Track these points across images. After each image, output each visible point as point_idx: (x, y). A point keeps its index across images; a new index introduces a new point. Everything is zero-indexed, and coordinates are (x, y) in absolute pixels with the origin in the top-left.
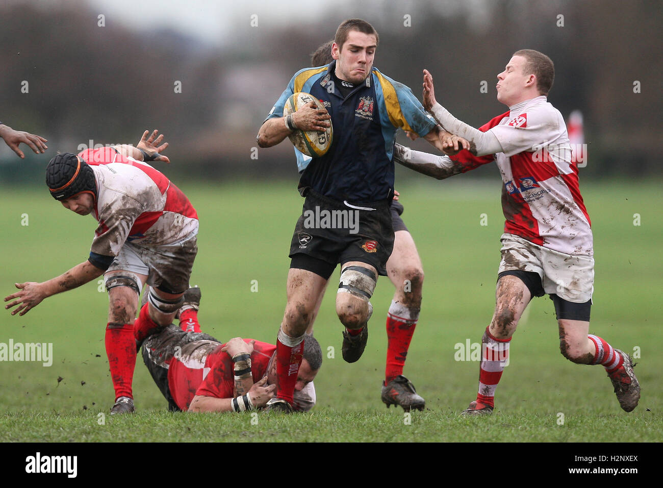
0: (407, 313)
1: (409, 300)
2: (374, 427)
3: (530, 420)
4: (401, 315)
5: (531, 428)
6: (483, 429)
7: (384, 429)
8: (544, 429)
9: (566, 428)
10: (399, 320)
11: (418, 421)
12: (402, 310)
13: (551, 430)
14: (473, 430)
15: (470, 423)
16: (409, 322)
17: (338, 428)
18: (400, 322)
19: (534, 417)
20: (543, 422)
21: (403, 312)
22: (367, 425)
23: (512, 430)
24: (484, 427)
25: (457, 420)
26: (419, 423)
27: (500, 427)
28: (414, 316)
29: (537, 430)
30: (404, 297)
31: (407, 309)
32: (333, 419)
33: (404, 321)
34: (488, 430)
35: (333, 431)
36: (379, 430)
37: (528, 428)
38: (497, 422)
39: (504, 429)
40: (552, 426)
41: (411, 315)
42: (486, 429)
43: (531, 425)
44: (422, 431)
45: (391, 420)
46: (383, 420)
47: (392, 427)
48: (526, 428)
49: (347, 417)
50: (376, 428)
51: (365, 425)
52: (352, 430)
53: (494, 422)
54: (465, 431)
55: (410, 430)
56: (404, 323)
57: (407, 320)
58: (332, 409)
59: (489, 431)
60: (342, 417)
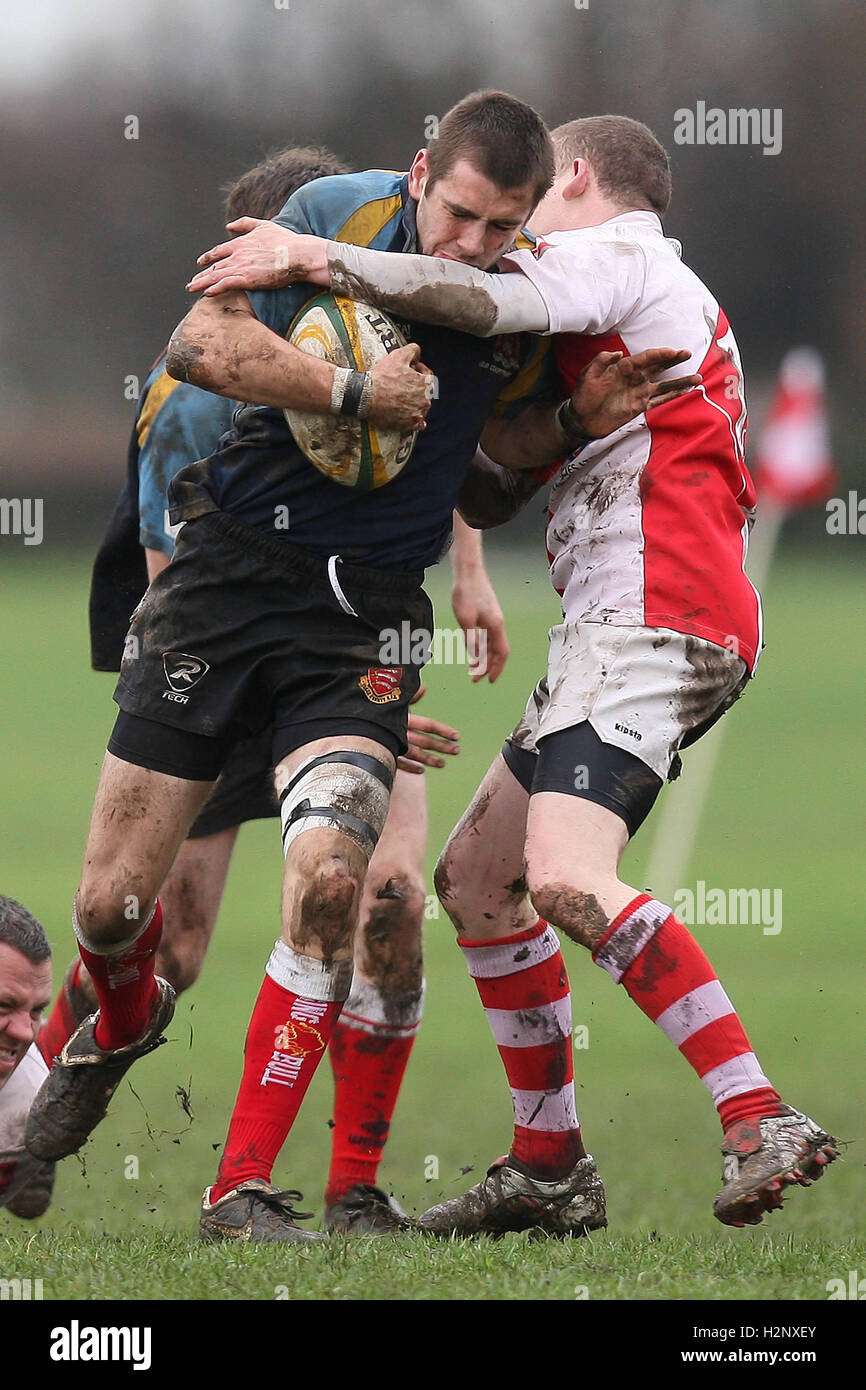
0: (374, 1003)
1: (379, 966)
2: (212, 1275)
3: (672, 1254)
4: (360, 1009)
5: (672, 1278)
6: (533, 1280)
7: (244, 1283)
8: (711, 1281)
9: (777, 1277)
10: (356, 1024)
11: (342, 1257)
12: (361, 996)
13: (734, 1282)
14: (502, 1285)
15: (495, 1263)
16: (384, 1032)
17: (107, 1278)
18: (360, 1032)
19: (680, 1244)
20: (708, 1260)
21: (365, 1002)
22: (193, 1271)
23: (617, 1282)
24: (537, 1276)
25: (455, 1256)
26: (344, 1264)
27: (582, 1276)
28: (397, 1013)
29: (692, 1285)
30: (366, 956)
31: (375, 993)
32: (93, 1252)
33: (369, 1029)
34: (548, 1283)
35: (93, 1287)
36: (228, 1284)
37: (665, 1278)
38: (573, 1259)
39: (594, 1281)
40: (734, 1272)
41: (388, 1011)
42: (542, 1281)
43: (675, 1267)
44: (354, 1287)
45: (263, 1257)
46: (239, 1256)
47: (265, 1277)
48: (658, 1278)
49: (135, 1245)
50: (220, 1278)
51: (186, 1270)
52: (148, 1285)
53: (565, 1261)
54: (479, 1286)
55: (319, 1284)
56: (368, 1036)
57: (377, 1027)
58: (90, 1224)
59: (550, 1287)
60: (119, 1247)
